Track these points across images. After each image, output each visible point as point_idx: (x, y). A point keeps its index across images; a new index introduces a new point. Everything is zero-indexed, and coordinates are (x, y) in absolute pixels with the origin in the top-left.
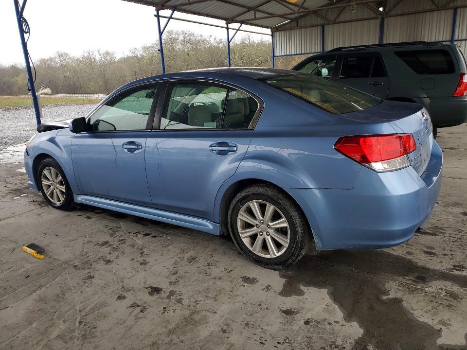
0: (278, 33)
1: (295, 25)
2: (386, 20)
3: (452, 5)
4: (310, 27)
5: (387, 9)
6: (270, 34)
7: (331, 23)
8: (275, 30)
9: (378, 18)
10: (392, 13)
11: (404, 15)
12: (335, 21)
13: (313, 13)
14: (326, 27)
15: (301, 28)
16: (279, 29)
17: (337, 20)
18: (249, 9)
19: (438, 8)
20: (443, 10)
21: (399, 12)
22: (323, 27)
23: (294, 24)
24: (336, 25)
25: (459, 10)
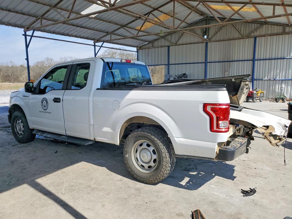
0: (141, 50)
1: (152, 46)
2: (209, 44)
3: (253, 35)
4: (160, 47)
5: (210, 37)
6: (136, 51)
7: (174, 45)
8: (139, 48)
9: (203, 43)
10: (213, 39)
11: (221, 41)
12: (176, 44)
13: (162, 38)
14: (170, 47)
15: (155, 48)
16: (142, 48)
17: (178, 43)
18: (108, 33)
19: (243, 37)
20: (247, 38)
21: (217, 39)
22: (169, 47)
23: (150, 45)
24: (177, 46)
25: (258, 39)
